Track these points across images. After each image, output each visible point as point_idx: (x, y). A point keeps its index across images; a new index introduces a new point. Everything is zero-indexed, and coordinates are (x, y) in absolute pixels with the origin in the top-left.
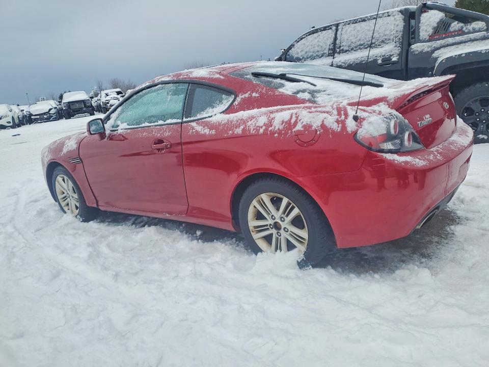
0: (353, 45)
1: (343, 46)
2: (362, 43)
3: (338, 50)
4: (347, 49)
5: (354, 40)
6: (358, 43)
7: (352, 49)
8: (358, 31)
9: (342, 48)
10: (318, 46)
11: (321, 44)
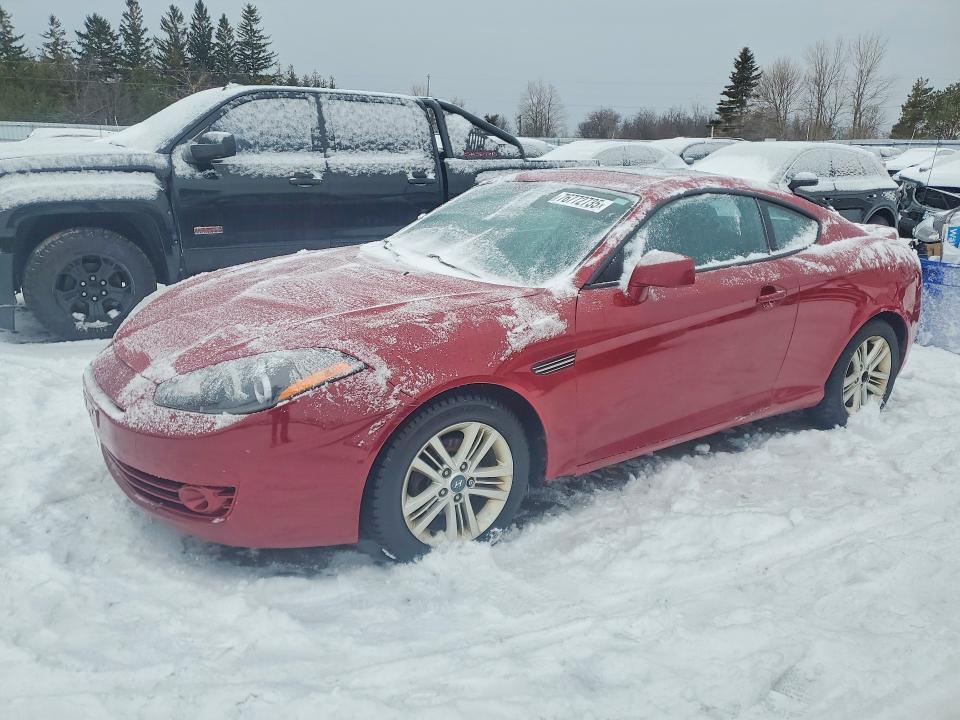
0: (357, 140)
1: (339, 137)
2: (373, 139)
3: (332, 144)
4: (348, 144)
5: (358, 132)
6: (367, 138)
7: (357, 146)
8: (361, 116)
9: (337, 141)
10: (288, 126)
11: (294, 124)
